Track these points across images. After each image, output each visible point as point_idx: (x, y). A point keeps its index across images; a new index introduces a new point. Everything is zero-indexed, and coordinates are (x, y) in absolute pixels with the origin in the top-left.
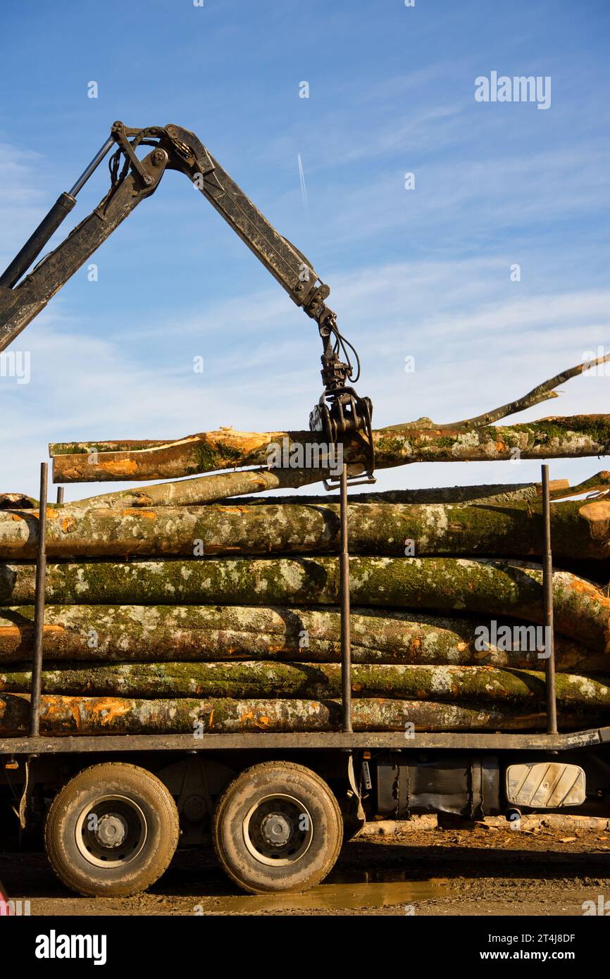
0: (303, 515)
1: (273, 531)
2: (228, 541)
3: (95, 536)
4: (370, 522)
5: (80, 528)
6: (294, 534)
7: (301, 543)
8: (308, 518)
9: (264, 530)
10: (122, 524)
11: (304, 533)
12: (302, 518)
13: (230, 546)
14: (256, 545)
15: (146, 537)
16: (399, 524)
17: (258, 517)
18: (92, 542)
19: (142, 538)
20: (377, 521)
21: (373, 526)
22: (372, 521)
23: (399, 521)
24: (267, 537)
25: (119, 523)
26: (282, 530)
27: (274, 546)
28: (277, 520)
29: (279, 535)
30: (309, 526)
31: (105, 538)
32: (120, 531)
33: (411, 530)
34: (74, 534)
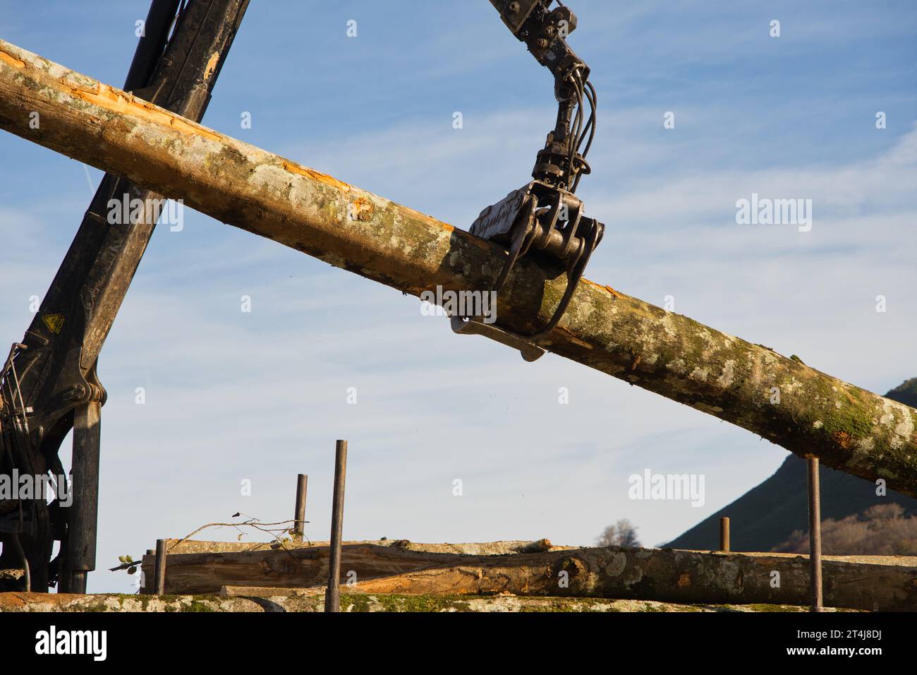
0: (701, 335)
1: (652, 341)
2: (581, 328)
3: (394, 241)
4: (797, 384)
5: (376, 221)
6: (680, 358)
7: (682, 377)
8: (708, 342)
9: (640, 333)
10: (438, 239)
11: (695, 361)
12: (699, 338)
13: (579, 337)
14: (616, 351)
15: (467, 273)
16: (838, 405)
17: (635, 310)
18: (386, 248)
19: (462, 272)
20: (807, 387)
21: (800, 392)
22: (801, 385)
23: (839, 399)
24: (640, 346)
25: (435, 237)
26: (665, 344)
27: (643, 364)
28: (661, 327)
29: (658, 350)
30: (706, 355)
31: (408, 250)
32: (433, 249)
33: (854, 421)
34: (366, 225)
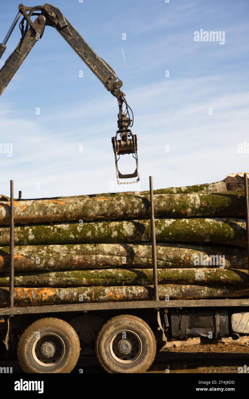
0: (133, 201)
1: (119, 208)
2: (98, 213)
3: (37, 213)
4: (164, 203)
5: (29, 210)
6: (129, 209)
7: (132, 214)
8: (135, 202)
9: (115, 208)
10: (49, 207)
11: (134, 209)
12: (132, 202)
13: (99, 216)
14: (111, 215)
15: (60, 213)
16: (177, 203)
17: (112, 202)
18: (35, 216)
20: (167, 202)
21: (166, 204)
22: (165, 202)
23: (177, 202)
24: (117, 211)
26: (123, 208)
27: (120, 215)
28: (121, 203)
29: (122, 210)
30: (136, 206)
31: (41, 214)
32: (48, 211)
33: (183, 206)
34: (27, 213)
